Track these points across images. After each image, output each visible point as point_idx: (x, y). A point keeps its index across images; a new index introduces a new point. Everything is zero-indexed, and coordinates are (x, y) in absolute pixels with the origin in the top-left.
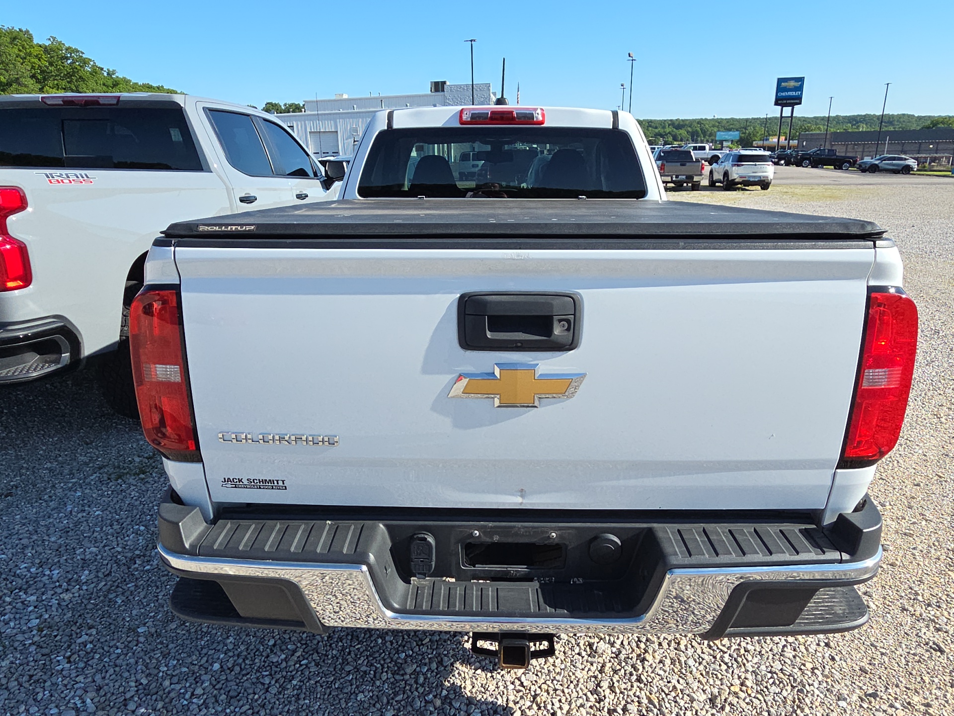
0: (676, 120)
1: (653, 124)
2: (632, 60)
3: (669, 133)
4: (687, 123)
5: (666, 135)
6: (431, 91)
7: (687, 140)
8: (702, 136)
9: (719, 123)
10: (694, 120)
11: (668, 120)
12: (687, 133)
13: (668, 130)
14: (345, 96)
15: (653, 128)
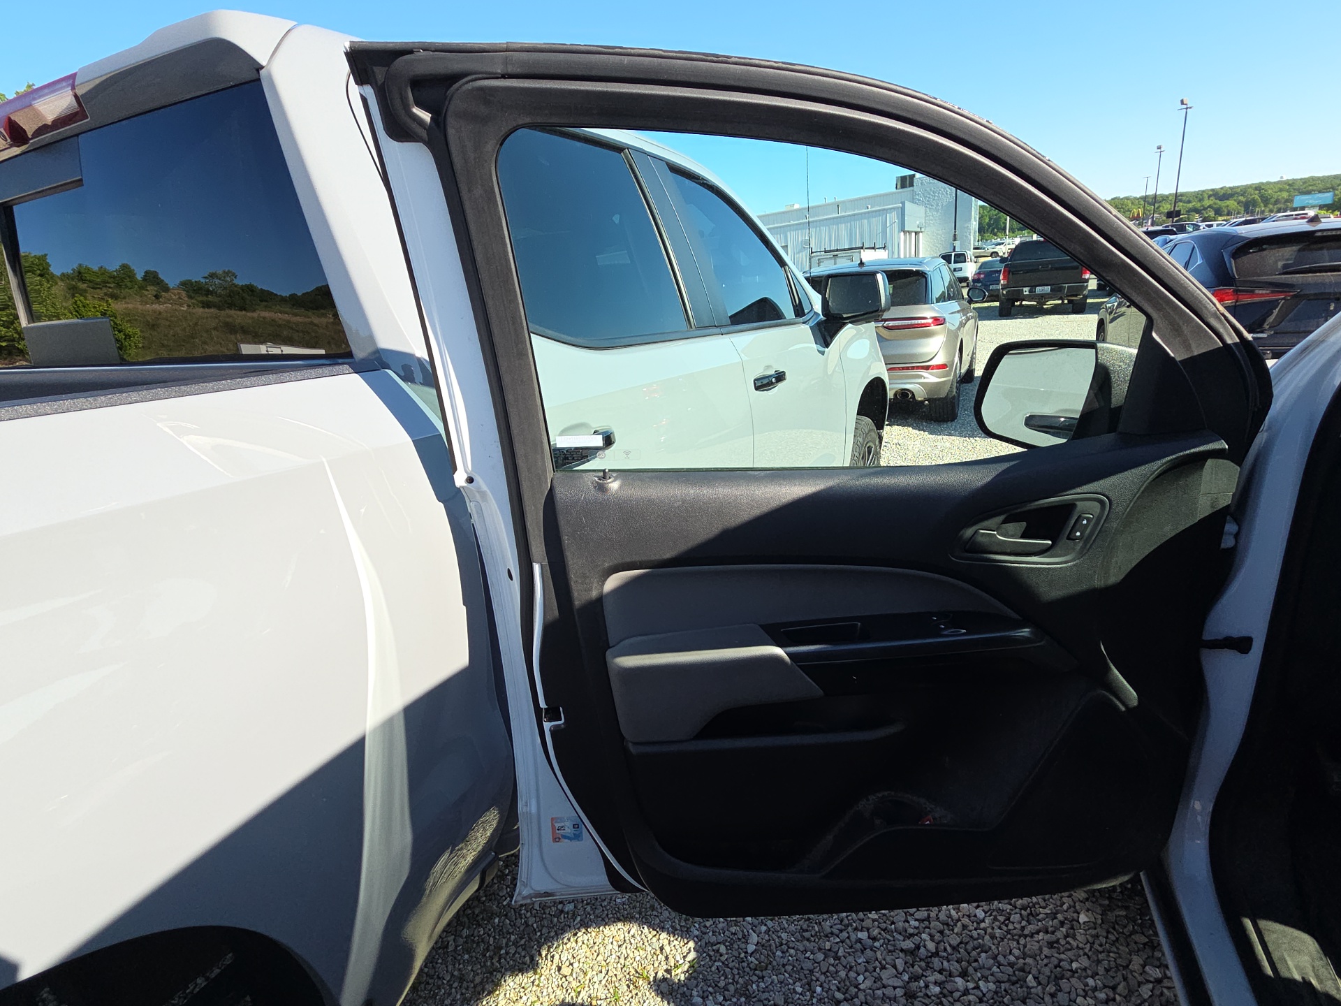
0: (1221, 188)
1: (1184, 198)
2: (1187, 108)
3: (1210, 207)
4: (1239, 190)
5: (1205, 209)
6: (896, 188)
7: (1238, 213)
8: (1262, 205)
9: (1289, 185)
10: (1250, 186)
11: (1207, 190)
12: (1238, 203)
13: (1207, 203)
14: (797, 206)
15: (1184, 203)
